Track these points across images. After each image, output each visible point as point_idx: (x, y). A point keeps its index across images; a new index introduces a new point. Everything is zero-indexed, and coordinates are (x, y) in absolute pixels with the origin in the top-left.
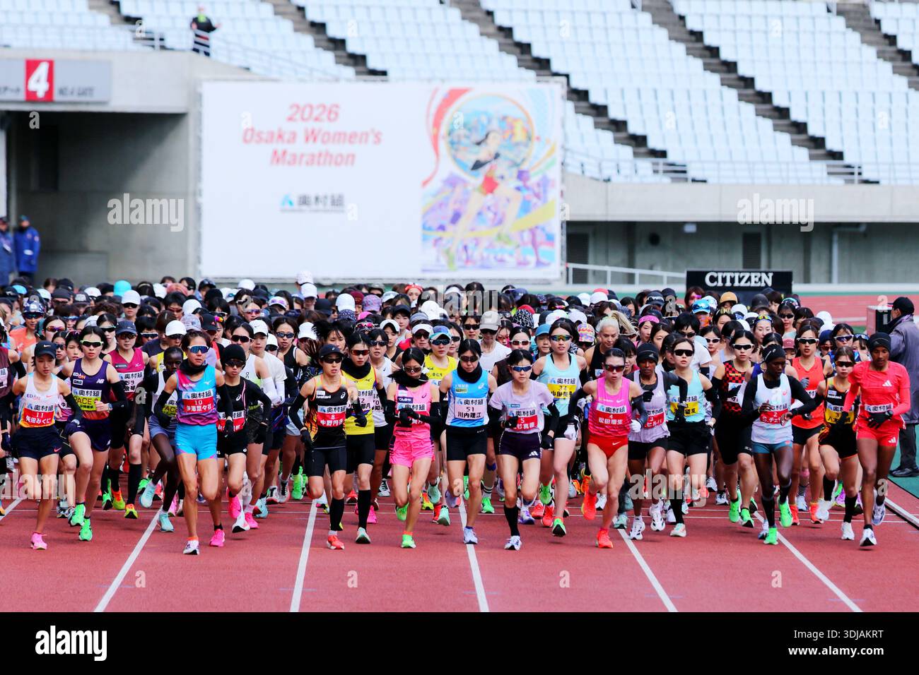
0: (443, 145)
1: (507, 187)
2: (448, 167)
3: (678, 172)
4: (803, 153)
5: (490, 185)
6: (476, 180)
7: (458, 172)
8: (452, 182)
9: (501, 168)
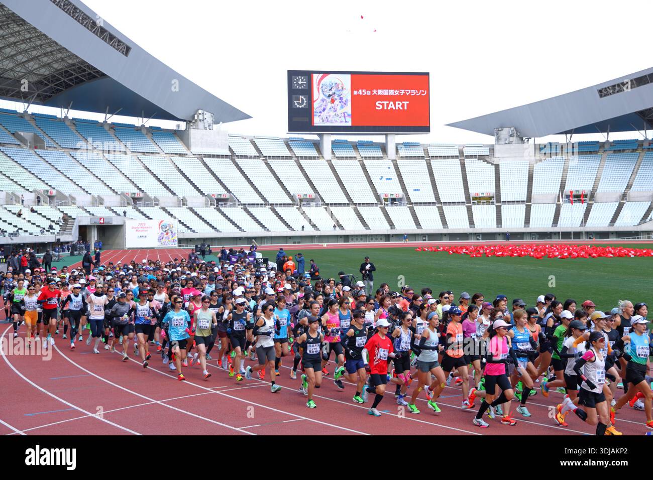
0: (160, 228)
1: (170, 234)
2: (161, 231)
3: (194, 231)
4: (211, 228)
5: (167, 234)
6: (165, 233)
7: (163, 232)
8: (162, 233)
9: (169, 231)
